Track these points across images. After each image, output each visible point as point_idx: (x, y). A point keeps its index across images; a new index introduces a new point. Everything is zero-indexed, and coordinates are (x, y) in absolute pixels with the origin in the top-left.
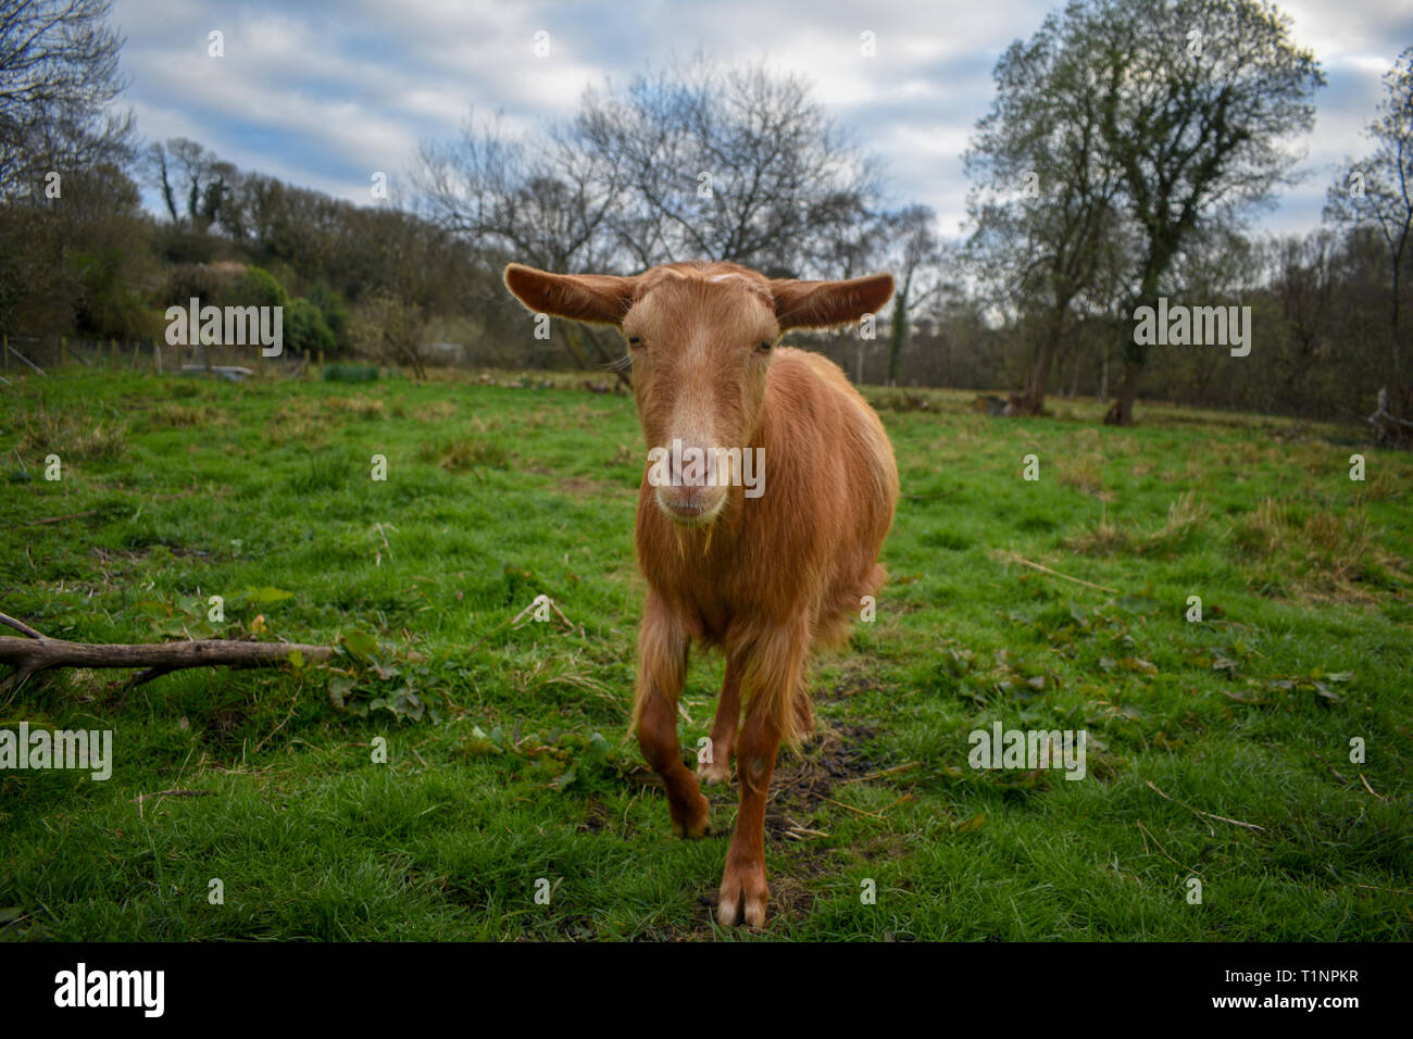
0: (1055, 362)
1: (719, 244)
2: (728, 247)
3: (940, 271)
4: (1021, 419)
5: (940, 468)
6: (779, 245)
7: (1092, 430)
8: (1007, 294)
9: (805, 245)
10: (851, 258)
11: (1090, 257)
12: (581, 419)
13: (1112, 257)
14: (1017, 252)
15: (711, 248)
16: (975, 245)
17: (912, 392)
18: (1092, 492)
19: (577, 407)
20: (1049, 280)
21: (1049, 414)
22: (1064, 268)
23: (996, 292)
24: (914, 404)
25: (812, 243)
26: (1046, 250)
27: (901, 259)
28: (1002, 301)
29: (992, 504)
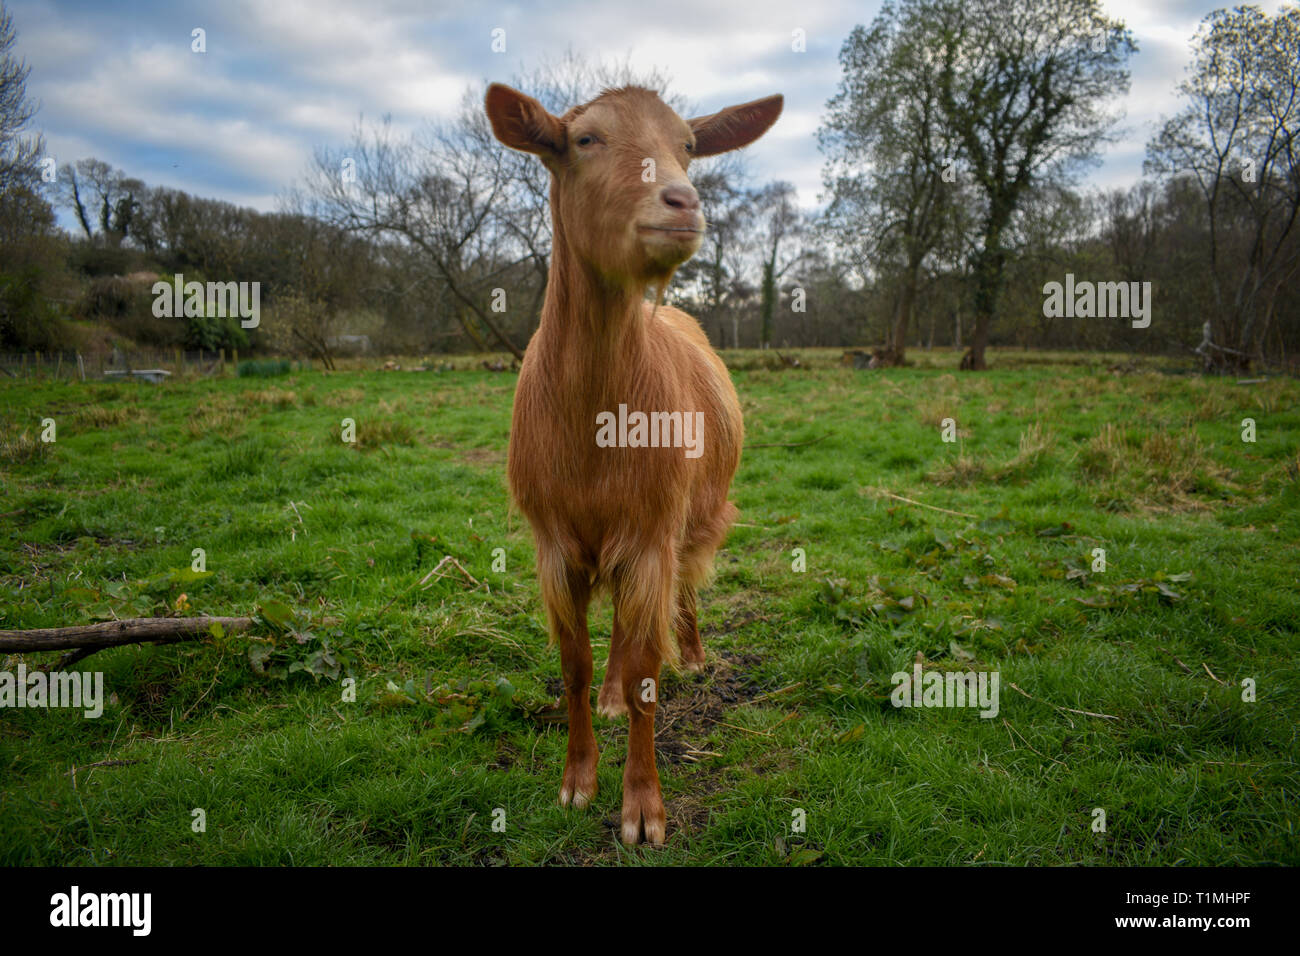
0: (912, 317)
3: (803, 241)
4: (885, 370)
5: (812, 418)
7: (950, 376)
8: (865, 257)
10: (721, 233)
11: (937, 219)
12: (481, 396)
13: (957, 218)
14: (871, 218)
16: (833, 214)
17: (785, 352)
19: (477, 386)
20: (901, 242)
21: (911, 364)
22: (915, 231)
23: (854, 256)
24: (787, 362)
26: (897, 215)
27: (767, 232)
28: (860, 264)
29: (860, 447)
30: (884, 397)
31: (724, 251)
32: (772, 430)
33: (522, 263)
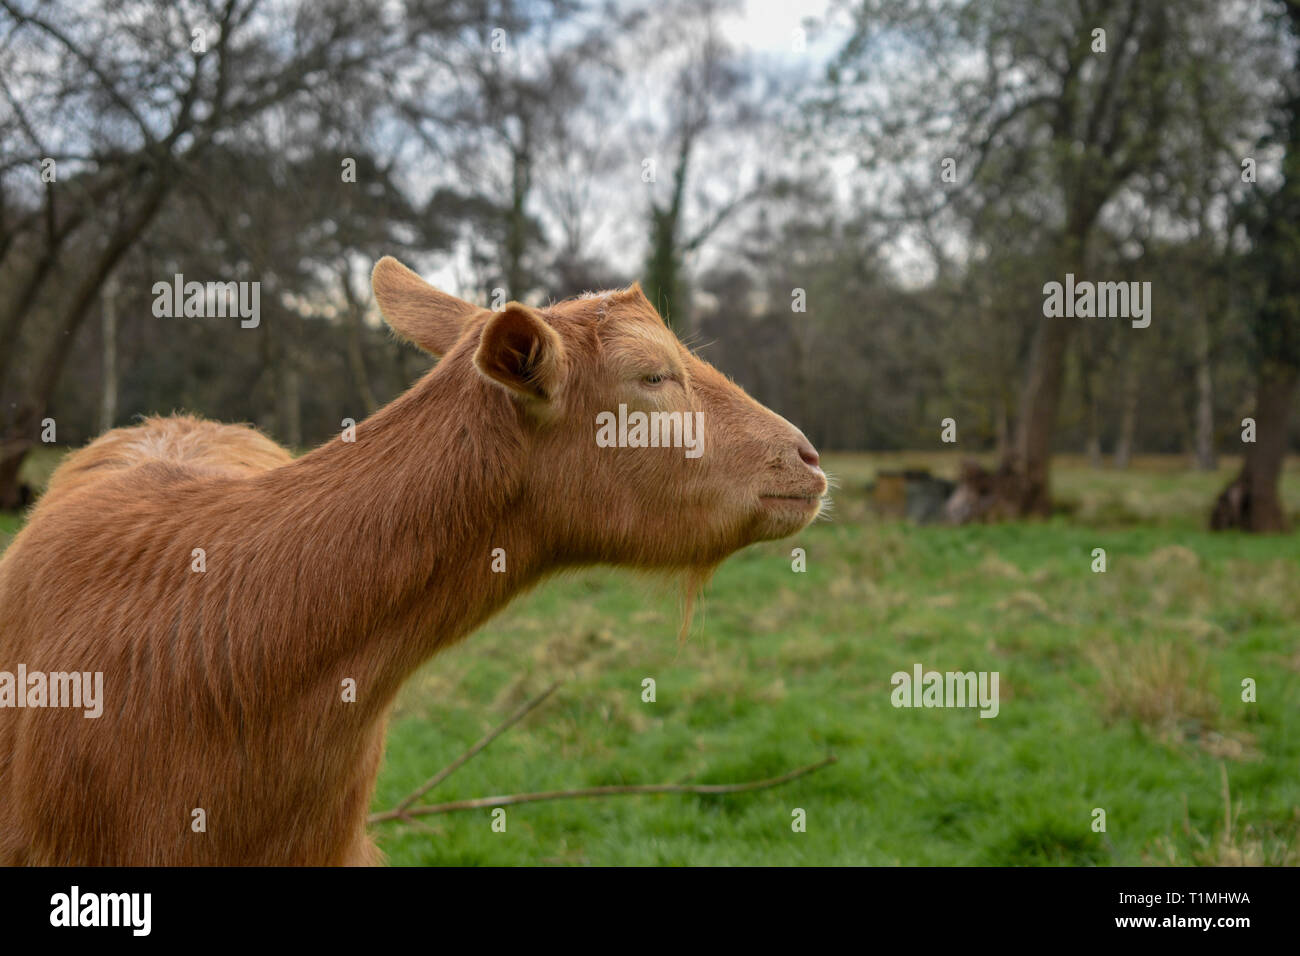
0: (1072, 376)
1: (162, 94)
2: (187, 99)
3: (764, 147)
4: (993, 530)
5: (778, 688)
6: (328, 91)
7: (1182, 551)
8: (939, 198)
9: (403, 89)
10: (526, 120)
11: (1145, 94)
13: (1201, 92)
14: (958, 90)
15: (143, 108)
16: (848, 75)
18: (1190, 736)
20: (1044, 158)
21: (1068, 509)
22: (1081, 126)
23: (911, 195)
25: (420, 85)
26: (1032, 81)
27: (661, 120)
28: (926, 217)
29: (921, 792)
30: (992, 616)
31: (536, 173)
32: (659, 724)
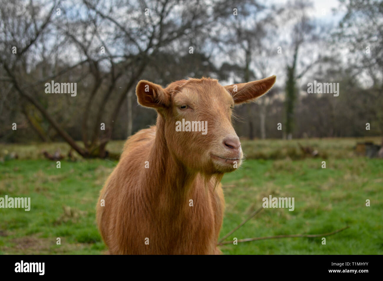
1: (144, 37)
2: (151, 38)
5: (330, 207)
6: (191, 35)
8: (374, 61)
9: (213, 34)
10: (249, 41)
12: (39, 184)
14: (379, 28)
16: (345, 25)
17: (306, 142)
19: (35, 175)
23: (365, 60)
24: (307, 152)
25: (218, 32)
27: (289, 40)
28: (370, 67)
29: (375, 237)
31: (252, 57)
32: (294, 218)
33: (79, 67)
